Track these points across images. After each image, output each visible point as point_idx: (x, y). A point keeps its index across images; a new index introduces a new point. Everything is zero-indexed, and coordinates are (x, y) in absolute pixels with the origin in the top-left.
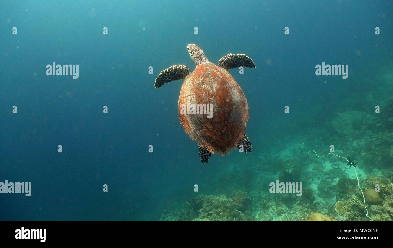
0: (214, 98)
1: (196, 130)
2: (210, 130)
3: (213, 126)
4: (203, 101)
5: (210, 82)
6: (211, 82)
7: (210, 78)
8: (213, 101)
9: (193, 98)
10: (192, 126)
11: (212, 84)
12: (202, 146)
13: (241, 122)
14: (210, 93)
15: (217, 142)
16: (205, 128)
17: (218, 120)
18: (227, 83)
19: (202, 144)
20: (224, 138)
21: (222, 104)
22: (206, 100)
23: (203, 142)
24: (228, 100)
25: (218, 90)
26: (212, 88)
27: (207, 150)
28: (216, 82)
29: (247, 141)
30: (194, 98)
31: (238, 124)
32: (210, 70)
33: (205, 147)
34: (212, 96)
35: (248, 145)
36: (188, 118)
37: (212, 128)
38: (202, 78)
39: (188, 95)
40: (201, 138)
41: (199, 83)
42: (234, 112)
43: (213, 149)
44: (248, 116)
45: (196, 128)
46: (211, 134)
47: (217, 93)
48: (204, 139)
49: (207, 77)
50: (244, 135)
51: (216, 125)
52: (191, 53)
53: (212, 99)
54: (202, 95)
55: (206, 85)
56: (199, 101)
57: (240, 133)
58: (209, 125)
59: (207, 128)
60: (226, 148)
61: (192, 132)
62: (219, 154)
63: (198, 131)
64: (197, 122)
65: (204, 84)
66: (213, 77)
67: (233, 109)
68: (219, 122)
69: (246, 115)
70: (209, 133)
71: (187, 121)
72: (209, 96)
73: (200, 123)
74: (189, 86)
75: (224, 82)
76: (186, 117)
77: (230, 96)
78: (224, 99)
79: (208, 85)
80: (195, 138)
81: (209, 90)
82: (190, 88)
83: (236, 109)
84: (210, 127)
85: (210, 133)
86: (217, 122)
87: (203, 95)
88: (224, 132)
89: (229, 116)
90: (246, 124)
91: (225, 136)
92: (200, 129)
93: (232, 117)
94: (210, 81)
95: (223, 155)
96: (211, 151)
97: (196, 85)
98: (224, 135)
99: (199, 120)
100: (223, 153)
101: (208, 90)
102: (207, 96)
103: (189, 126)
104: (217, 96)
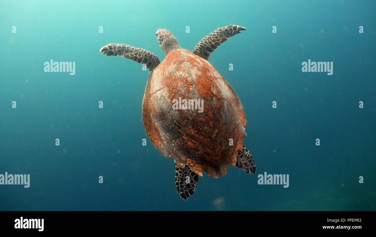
0: (195, 88)
1: (171, 141)
2: (192, 137)
3: (197, 128)
4: (179, 93)
5: (187, 68)
6: (189, 67)
7: (186, 63)
8: (192, 91)
9: (164, 92)
10: (164, 136)
11: (190, 70)
12: (182, 164)
13: (237, 126)
14: (188, 81)
15: (206, 156)
16: (184, 134)
17: (204, 118)
18: (211, 72)
19: (181, 161)
20: (216, 147)
21: (207, 95)
22: (183, 91)
23: (183, 158)
24: (215, 92)
25: (199, 77)
26: (190, 75)
27: (190, 171)
28: (195, 68)
29: (249, 155)
30: (166, 92)
31: (233, 127)
32: (185, 55)
33: (186, 166)
34: (192, 85)
35: (250, 161)
36: (158, 123)
37: (196, 132)
38: (175, 65)
39: (157, 90)
40: (179, 153)
41: (171, 71)
42: (226, 109)
43: (200, 169)
44: (244, 118)
45: (169, 137)
46: (195, 143)
47: (198, 81)
48: (185, 154)
49: (181, 62)
50: (244, 147)
51: (201, 127)
52: (160, 40)
53: (191, 89)
54: (177, 85)
55: (182, 72)
56: (173, 94)
57: (238, 142)
58: (190, 129)
59: (187, 135)
60: (219, 166)
61: (164, 145)
62: (209, 175)
63: (173, 141)
64: (172, 127)
65: (179, 71)
66: (190, 62)
67: (224, 106)
68: (206, 122)
69: (242, 117)
70: (191, 141)
71: (155, 130)
72: (187, 85)
73: (177, 127)
74: (157, 78)
75: (206, 69)
76: (154, 124)
77: (217, 87)
78: (209, 89)
79: (184, 71)
80: (170, 154)
81: (187, 78)
82: (158, 81)
83: (227, 106)
84: (192, 132)
85: (193, 141)
86: (202, 122)
87: (179, 85)
88: (215, 137)
89: (220, 114)
90: (244, 129)
91: (218, 143)
92: (177, 138)
93: (224, 116)
94: (187, 66)
95: (217, 178)
96: (196, 172)
97: (168, 74)
98: (215, 143)
99: (175, 124)
100: (217, 174)
101: (184, 78)
102: (184, 85)
103: (160, 137)
104: (198, 84)
